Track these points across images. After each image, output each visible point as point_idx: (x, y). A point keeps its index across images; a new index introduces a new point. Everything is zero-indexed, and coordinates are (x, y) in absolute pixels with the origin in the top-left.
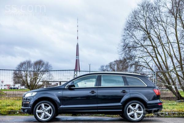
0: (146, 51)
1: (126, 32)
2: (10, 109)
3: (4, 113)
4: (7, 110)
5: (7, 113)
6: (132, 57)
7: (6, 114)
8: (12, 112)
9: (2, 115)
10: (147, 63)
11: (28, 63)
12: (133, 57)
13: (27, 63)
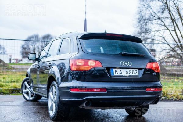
0: (163, 24)
1: (141, 3)
2: (14, 87)
3: (5, 92)
4: (9, 88)
5: (10, 92)
6: (147, 31)
7: (8, 92)
8: (16, 90)
9: (4, 94)
10: (163, 37)
11: (36, 37)
12: (149, 31)
13: (34, 37)
